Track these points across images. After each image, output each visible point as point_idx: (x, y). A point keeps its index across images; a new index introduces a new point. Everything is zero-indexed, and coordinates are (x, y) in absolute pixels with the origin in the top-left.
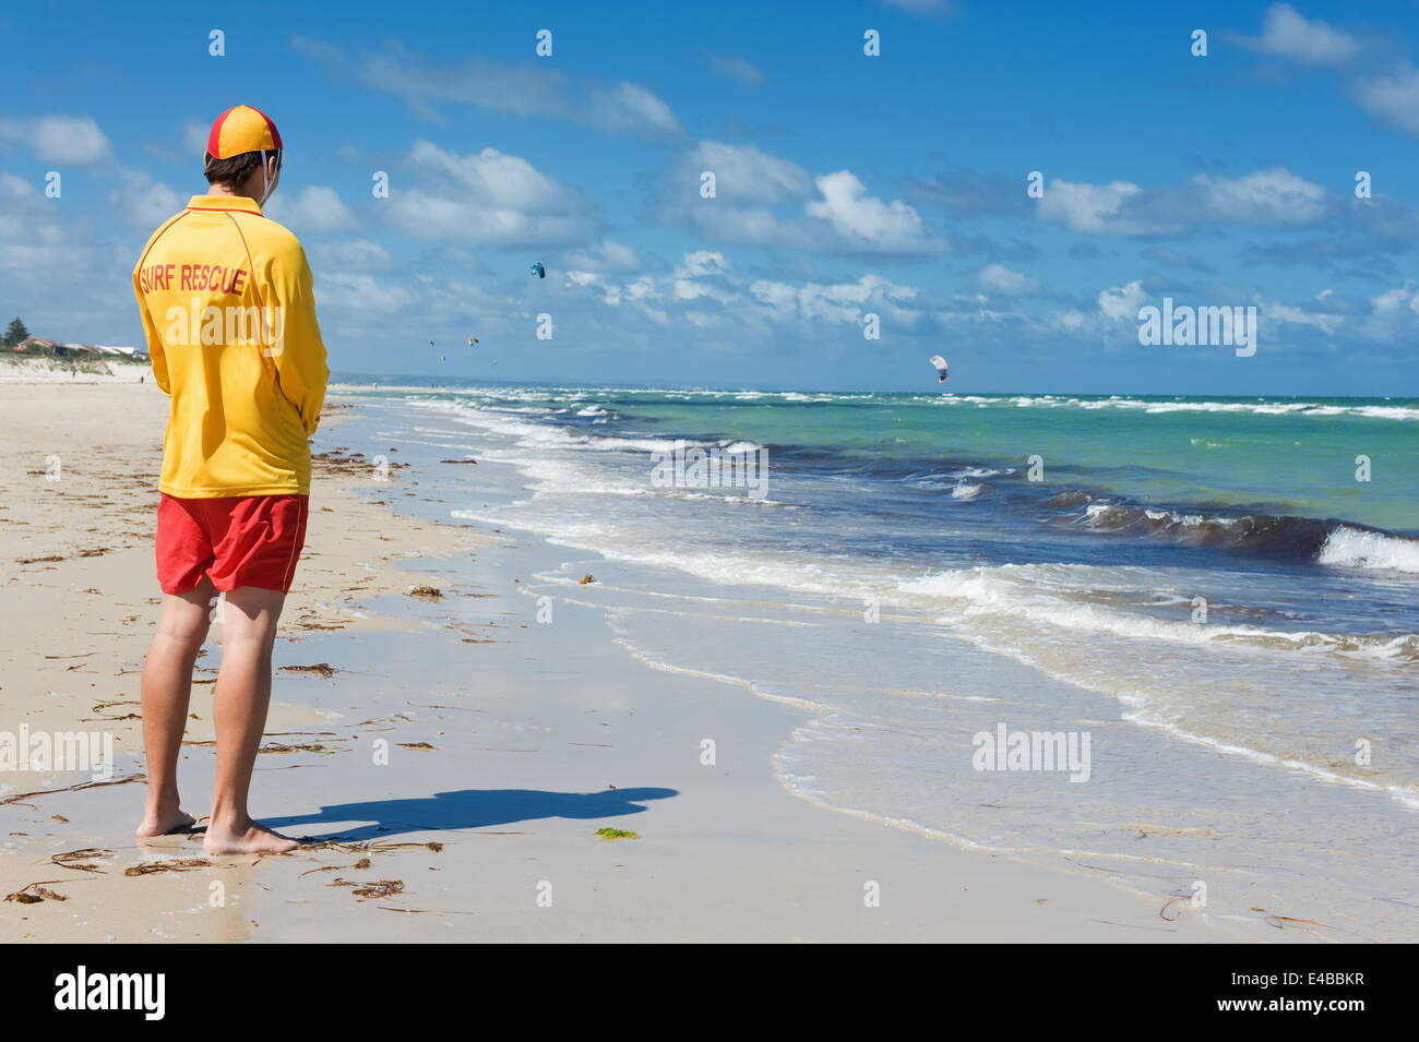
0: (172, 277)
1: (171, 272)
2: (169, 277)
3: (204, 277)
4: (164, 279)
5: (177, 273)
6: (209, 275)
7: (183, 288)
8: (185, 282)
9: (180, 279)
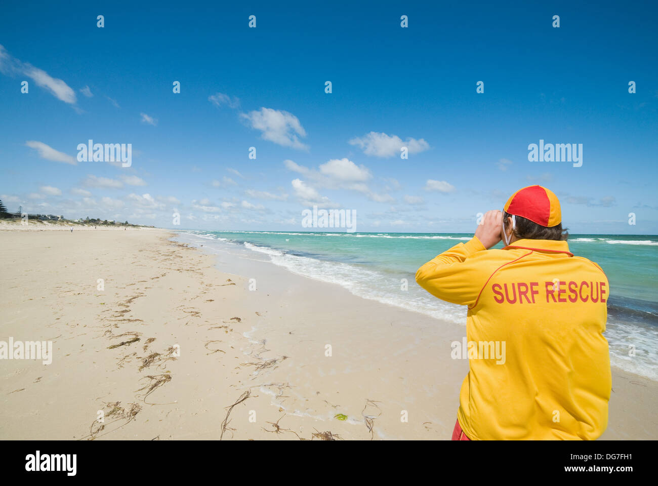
0: (537, 292)
1: (535, 288)
2: (535, 293)
3: (572, 291)
4: (529, 294)
5: (541, 289)
6: (578, 290)
7: (548, 301)
8: (550, 295)
9: (545, 294)
